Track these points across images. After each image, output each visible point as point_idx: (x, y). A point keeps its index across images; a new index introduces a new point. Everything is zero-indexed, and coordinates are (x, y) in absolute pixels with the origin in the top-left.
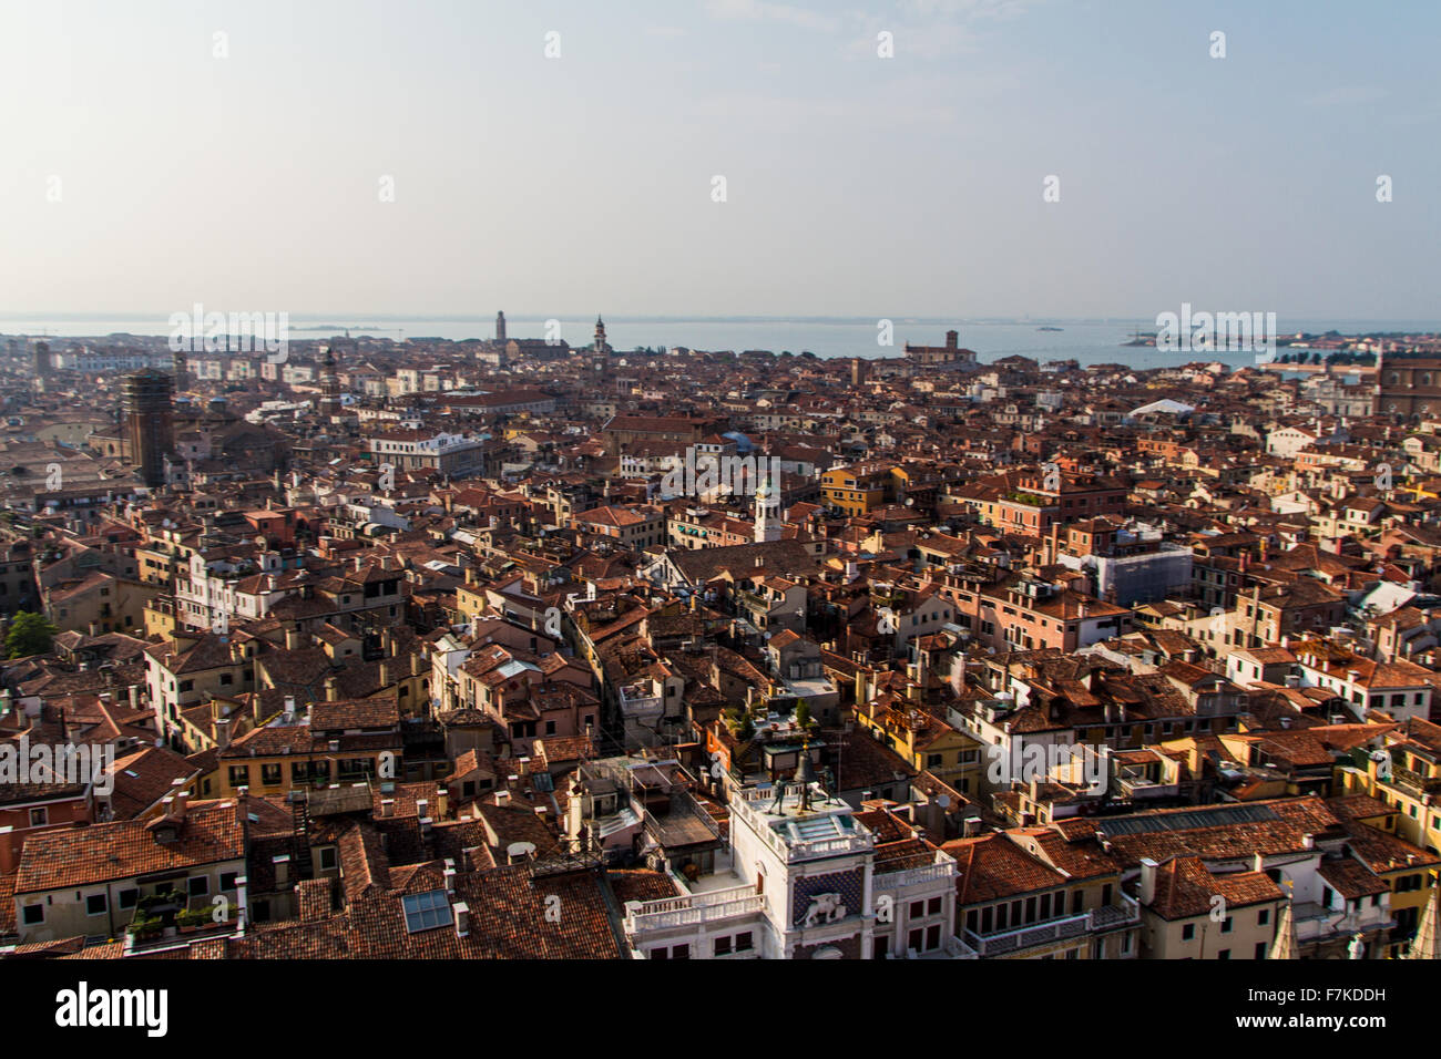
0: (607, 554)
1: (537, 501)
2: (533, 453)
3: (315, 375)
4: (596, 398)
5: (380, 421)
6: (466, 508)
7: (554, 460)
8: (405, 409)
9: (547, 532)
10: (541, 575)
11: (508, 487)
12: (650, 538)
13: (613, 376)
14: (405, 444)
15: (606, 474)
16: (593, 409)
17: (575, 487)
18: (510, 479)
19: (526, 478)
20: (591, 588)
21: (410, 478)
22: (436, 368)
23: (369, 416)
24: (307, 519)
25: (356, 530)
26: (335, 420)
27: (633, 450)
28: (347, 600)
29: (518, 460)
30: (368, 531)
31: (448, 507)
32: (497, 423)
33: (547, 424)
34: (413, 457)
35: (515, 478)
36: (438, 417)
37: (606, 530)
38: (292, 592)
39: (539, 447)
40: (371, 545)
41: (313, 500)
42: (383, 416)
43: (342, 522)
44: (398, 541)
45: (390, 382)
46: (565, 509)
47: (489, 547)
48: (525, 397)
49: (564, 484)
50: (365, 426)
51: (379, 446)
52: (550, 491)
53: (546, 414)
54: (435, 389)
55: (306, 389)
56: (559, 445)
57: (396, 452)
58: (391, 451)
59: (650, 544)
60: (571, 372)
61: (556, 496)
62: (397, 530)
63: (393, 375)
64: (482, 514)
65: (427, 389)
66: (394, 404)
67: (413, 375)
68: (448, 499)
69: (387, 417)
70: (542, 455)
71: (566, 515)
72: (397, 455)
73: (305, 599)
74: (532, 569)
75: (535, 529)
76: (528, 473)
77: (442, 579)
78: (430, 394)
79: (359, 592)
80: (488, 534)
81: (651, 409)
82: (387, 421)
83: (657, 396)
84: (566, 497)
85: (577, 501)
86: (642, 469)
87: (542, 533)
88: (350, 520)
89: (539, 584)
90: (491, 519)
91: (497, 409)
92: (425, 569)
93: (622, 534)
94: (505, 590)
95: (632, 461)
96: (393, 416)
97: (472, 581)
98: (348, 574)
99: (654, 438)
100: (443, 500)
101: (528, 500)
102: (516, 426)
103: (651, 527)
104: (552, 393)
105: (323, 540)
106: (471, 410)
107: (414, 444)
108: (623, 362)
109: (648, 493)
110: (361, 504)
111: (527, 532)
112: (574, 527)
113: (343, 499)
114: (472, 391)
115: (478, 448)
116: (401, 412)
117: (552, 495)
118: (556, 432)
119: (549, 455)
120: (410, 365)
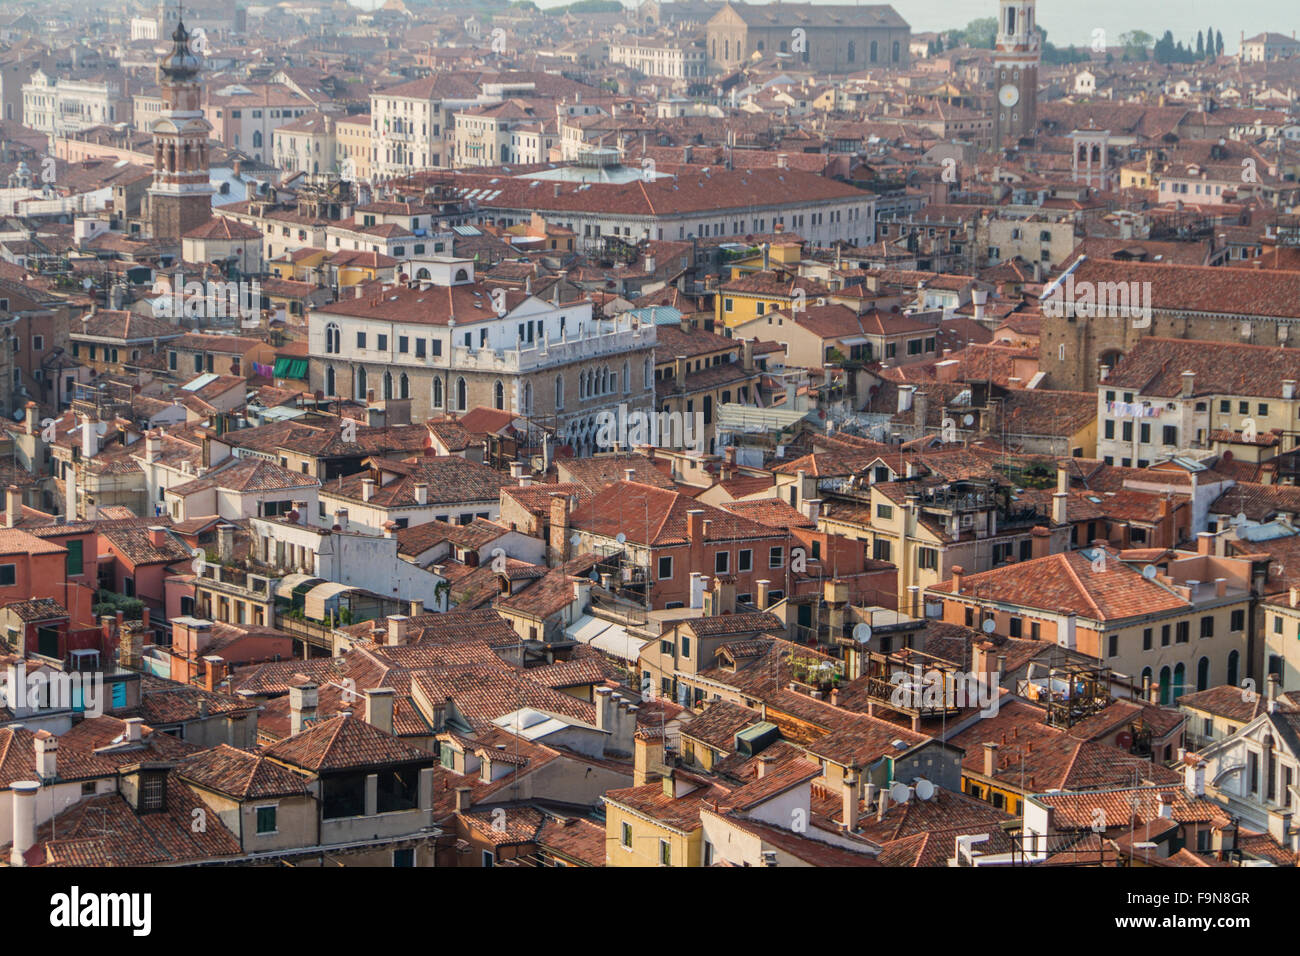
0: (1075, 711)
1: (835, 528)
2: (813, 375)
3: (121, 108)
4: (1007, 196)
5: (327, 259)
6: (614, 545)
7: (881, 398)
8: (405, 223)
9: (876, 632)
10: (869, 768)
11: (739, 483)
12: (1204, 663)
13: (1055, 127)
14: (414, 333)
15: (1053, 447)
16: (999, 234)
17: (961, 489)
18: (741, 452)
19: (792, 453)
20: (1035, 818)
21: (435, 442)
22: (491, 92)
23: (294, 243)
24: (129, 562)
25: (277, 601)
26: (194, 251)
27: (1141, 370)
28: (266, 821)
29: (765, 393)
30: (315, 605)
31: (557, 537)
32: (692, 273)
33: (852, 281)
34: (439, 378)
35: (757, 454)
36: (508, 250)
37: (1059, 630)
38: (103, 787)
39: (829, 354)
40: (322, 652)
41: (140, 502)
42: (339, 241)
43: (235, 572)
44: (409, 641)
45: (348, 133)
46: (927, 558)
47: (687, 670)
48: (777, 191)
49: (922, 476)
50: (287, 271)
51: (333, 339)
52: (877, 498)
53: (848, 248)
54: (488, 160)
55: (97, 151)
56: (892, 350)
57: (385, 357)
58: (371, 354)
59: (1202, 685)
60: (917, 111)
61: (899, 514)
62: (406, 609)
63: (358, 111)
64: (665, 567)
65: (464, 160)
66: (371, 207)
67: (419, 113)
68: (557, 515)
69: (348, 244)
70: (843, 381)
71: (929, 578)
72: (388, 371)
73: (141, 810)
74: (837, 749)
75: (835, 619)
76: (800, 438)
77: (551, 771)
78: (478, 177)
79: (299, 796)
80: (685, 631)
81: (1192, 238)
82: (351, 260)
83: (1203, 195)
84: (928, 519)
85: (968, 534)
86: (1170, 436)
87: (863, 635)
88: (257, 567)
89: (857, 802)
90: (696, 584)
91: (692, 227)
92: (498, 733)
93: (1113, 647)
94: (755, 814)
95: (1138, 410)
96: (366, 244)
97: (654, 778)
98: (265, 741)
99: (1212, 332)
100: (542, 516)
101: (811, 527)
102: (755, 284)
103: (1207, 627)
104: (865, 179)
105: (184, 630)
106: (608, 229)
107: (442, 334)
108: (1085, 83)
109: (1198, 513)
110: (294, 520)
111: (807, 626)
112: (955, 616)
113: (235, 503)
114: (612, 167)
115: (642, 351)
116: (394, 231)
117: (884, 512)
118: (885, 306)
119: (864, 381)
120: (409, 81)
